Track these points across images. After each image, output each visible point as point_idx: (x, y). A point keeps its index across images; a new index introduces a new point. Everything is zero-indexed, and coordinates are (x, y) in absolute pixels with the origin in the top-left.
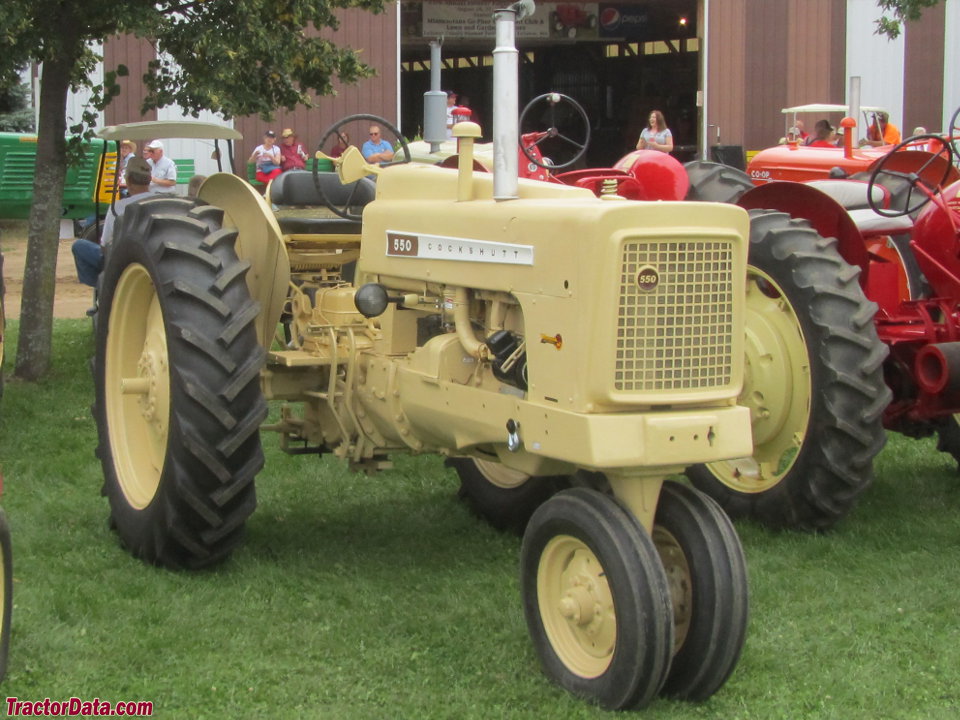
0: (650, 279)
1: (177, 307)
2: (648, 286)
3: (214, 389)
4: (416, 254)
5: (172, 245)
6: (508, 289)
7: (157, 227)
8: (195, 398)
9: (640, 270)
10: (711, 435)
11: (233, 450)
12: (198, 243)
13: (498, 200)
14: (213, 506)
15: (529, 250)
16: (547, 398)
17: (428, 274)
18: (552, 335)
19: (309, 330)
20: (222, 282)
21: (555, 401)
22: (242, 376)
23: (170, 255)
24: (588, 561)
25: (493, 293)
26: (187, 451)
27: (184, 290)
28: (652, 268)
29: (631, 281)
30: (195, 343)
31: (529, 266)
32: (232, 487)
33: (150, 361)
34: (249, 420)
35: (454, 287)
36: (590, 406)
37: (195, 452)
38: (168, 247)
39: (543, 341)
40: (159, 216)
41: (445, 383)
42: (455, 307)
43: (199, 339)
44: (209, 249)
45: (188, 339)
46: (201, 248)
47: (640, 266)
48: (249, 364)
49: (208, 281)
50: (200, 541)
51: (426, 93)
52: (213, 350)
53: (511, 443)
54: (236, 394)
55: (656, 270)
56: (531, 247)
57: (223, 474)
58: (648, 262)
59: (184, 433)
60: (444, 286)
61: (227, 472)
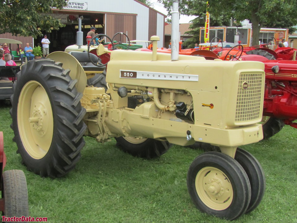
0: (246, 86)
1: (56, 95)
2: (245, 88)
3: (72, 122)
4: (136, 77)
5: (52, 75)
6: (184, 89)
7: (44, 69)
8: (66, 125)
9: (243, 83)
10: (258, 133)
11: (78, 141)
12: (61, 74)
13: (173, 60)
14: (69, 158)
15: (197, 76)
16: (204, 124)
17: (142, 84)
18: (209, 104)
19: (93, 101)
20: (71, 87)
21: (210, 125)
22: (80, 117)
23: (52, 78)
24: (217, 174)
25: (171, 90)
26: (63, 142)
27: (60, 89)
28: (246, 82)
29: (241, 86)
30: (65, 107)
31: (197, 81)
32: (76, 152)
33: (39, 112)
34: (82, 131)
35: (153, 88)
36: (226, 127)
37: (66, 142)
38: (51, 75)
39: (203, 106)
40: (45, 65)
41: (151, 118)
42: (154, 94)
43: (67, 106)
44: (64, 76)
45: (63, 106)
46: (62, 75)
47: (243, 81)
48: (81, 113)
49: (67, 87)
50: (64, 170)
51: (77, 32)
52: (71, 109)
53: (188, 138)
54: (79, 123)
55: (247, 82)
56: (198, 75)
57: (74, 149)
58: (245, 80)
59: (62, 137)
60: (147, 87)
61: (75, 148)
